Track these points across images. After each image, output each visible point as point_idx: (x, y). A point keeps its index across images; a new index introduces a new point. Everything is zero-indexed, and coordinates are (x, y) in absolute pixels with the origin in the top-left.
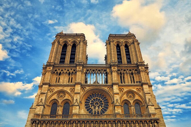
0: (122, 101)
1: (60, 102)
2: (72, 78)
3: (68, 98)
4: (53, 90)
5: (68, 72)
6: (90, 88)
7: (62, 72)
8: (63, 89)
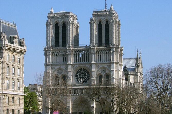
0: (97, 74)
1: (60, 76)
2: (65, 58)
3: (64, 73)
4: (54, 68)
5: (62, 54)
6: (78, 65)
7: (58, 54)
8: (60, 67)
